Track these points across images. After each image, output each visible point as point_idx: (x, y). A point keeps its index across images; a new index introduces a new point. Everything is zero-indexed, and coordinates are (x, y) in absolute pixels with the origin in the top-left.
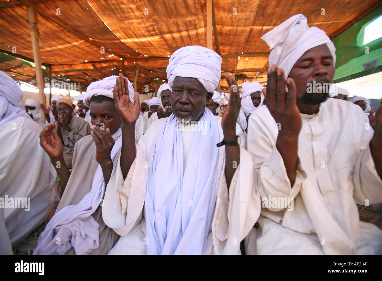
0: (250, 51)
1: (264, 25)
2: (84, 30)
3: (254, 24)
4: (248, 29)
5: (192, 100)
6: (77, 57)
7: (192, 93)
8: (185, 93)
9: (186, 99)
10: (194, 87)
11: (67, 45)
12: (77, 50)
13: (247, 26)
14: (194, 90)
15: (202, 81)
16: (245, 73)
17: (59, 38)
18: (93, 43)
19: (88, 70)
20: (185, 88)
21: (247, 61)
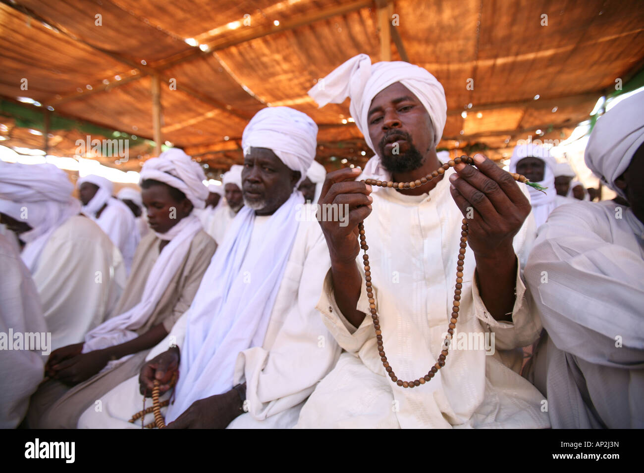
0: (483, 101)
1: (496, 57)
2: (219, 96)
3: (477, 57)
4: (468, 66)
5: (264, 178)
6: (214, 134)
7: (265, 168)
8: (255, 168)
9: (255, 177)
10: (267, 160)
11: (200, 119)
12: (213, 123)
13: (466, 62)
14: (267, 163)
15: (278, 153)
16: (483, 140)
17: (189, 110)
18: (233, 112)
19: (229, 151)
20: (255, 161)
21: (481, 119)
